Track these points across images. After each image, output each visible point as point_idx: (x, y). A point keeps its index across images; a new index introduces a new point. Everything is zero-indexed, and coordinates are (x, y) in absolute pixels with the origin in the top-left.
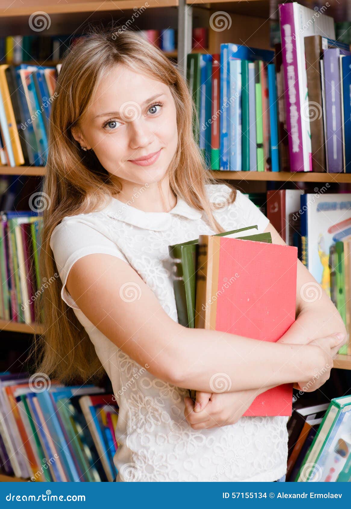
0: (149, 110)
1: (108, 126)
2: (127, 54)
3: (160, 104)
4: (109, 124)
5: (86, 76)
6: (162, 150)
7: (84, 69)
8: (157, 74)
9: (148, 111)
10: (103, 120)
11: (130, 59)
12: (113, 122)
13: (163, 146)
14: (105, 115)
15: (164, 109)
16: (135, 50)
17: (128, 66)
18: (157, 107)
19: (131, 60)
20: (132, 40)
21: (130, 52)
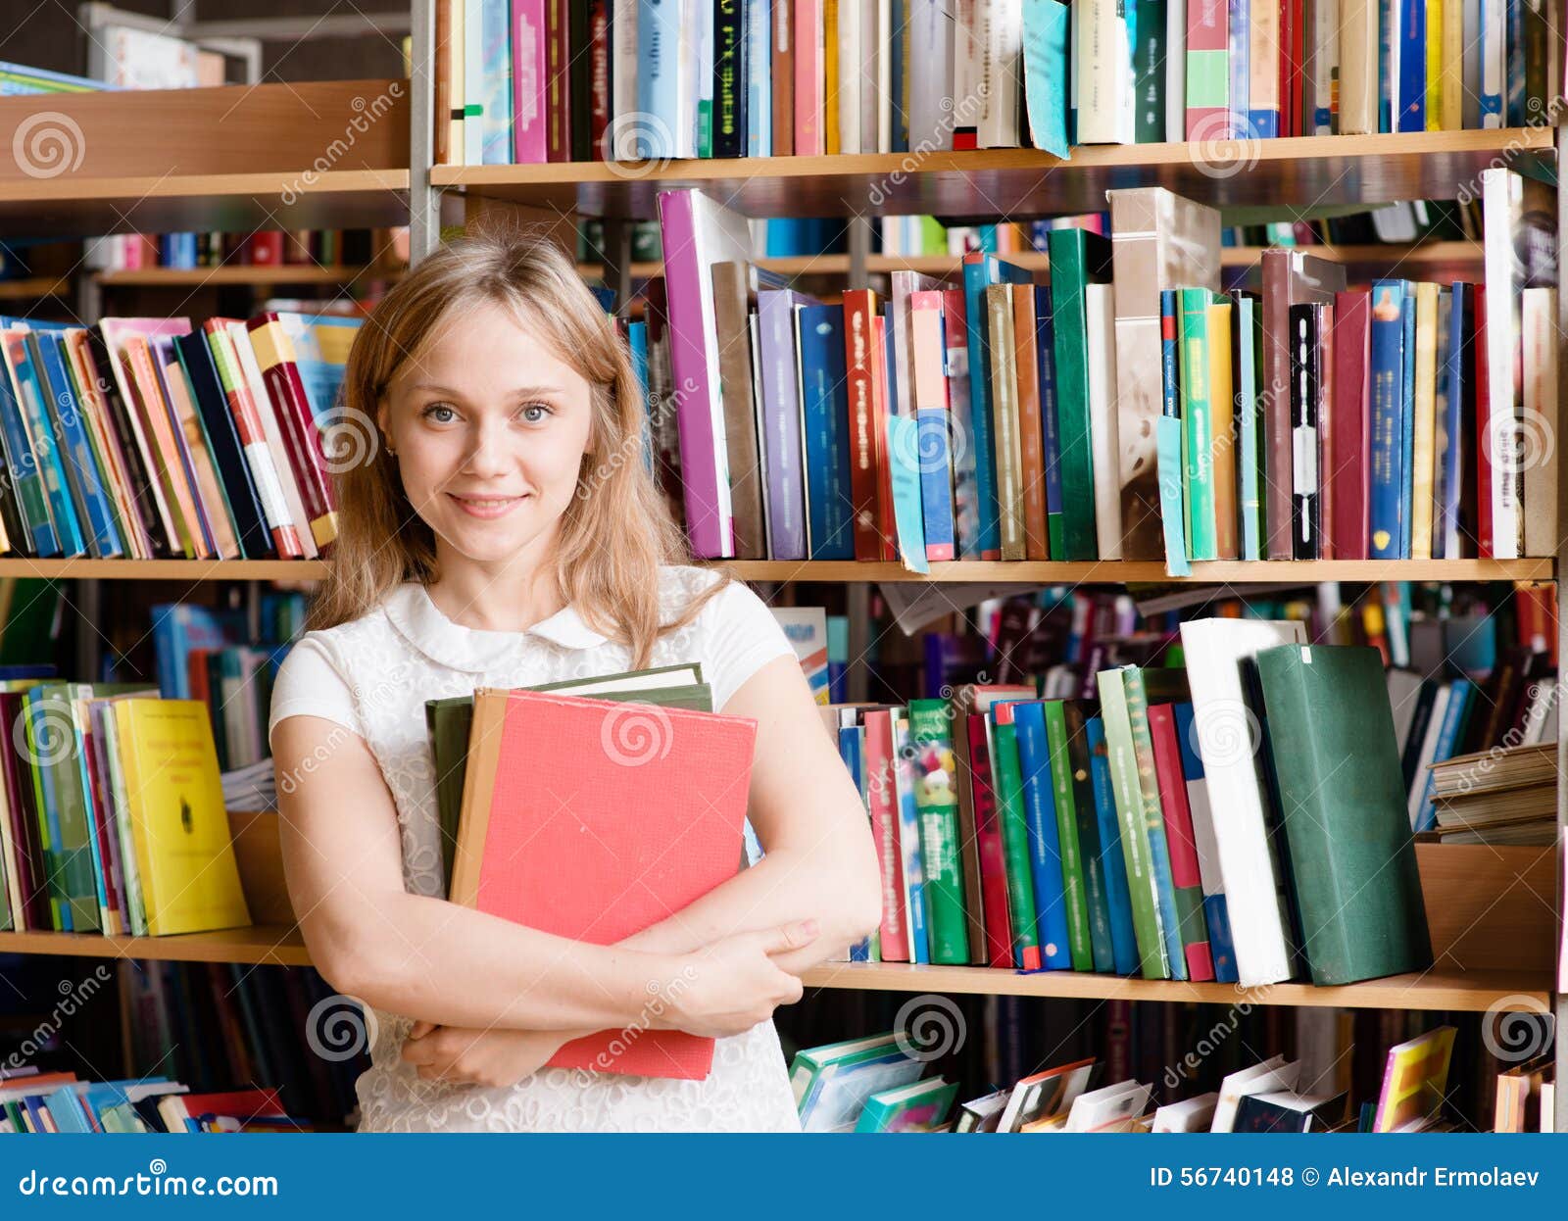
0: (527, 410)
1: (434, 413)
2: (518, 288)
3: (550, 409)
4: (437, 411)
5: (423, 303)
6: (527, 499)
7: (427, 287)
8: (564, 346)
9: (523, 413)
10: (430, 397)
11: (519, 297)
12: (446, 409)
13: (531, 490)
14: (435, 389)
15: (555, 420)
16: (538, 285)
17: (511, 311)
18: (543, 413)
19: (522, 301)
20: (545, 267)
21: (527, 286)
